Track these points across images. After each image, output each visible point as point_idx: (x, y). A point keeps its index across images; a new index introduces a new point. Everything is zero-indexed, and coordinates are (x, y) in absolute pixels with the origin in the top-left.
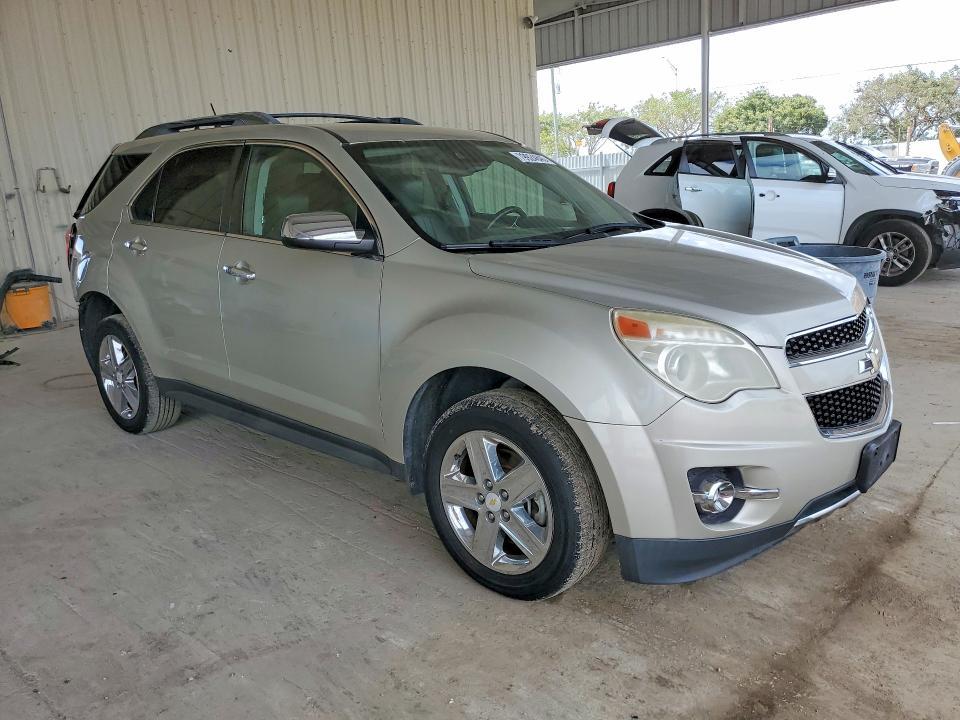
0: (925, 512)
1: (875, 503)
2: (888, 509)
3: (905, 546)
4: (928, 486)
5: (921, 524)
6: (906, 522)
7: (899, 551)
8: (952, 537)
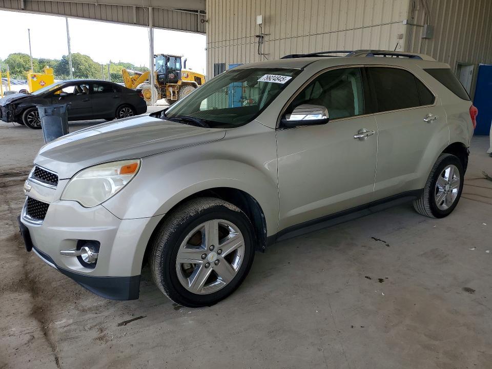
0: (38, 334)
1: (71, 321)
2: (59, 322)
3: (29, 309)
4: (57, 360)
5: (33, 326)
6: (43, 323)
7: (31, 306)
8: (11, 328)
